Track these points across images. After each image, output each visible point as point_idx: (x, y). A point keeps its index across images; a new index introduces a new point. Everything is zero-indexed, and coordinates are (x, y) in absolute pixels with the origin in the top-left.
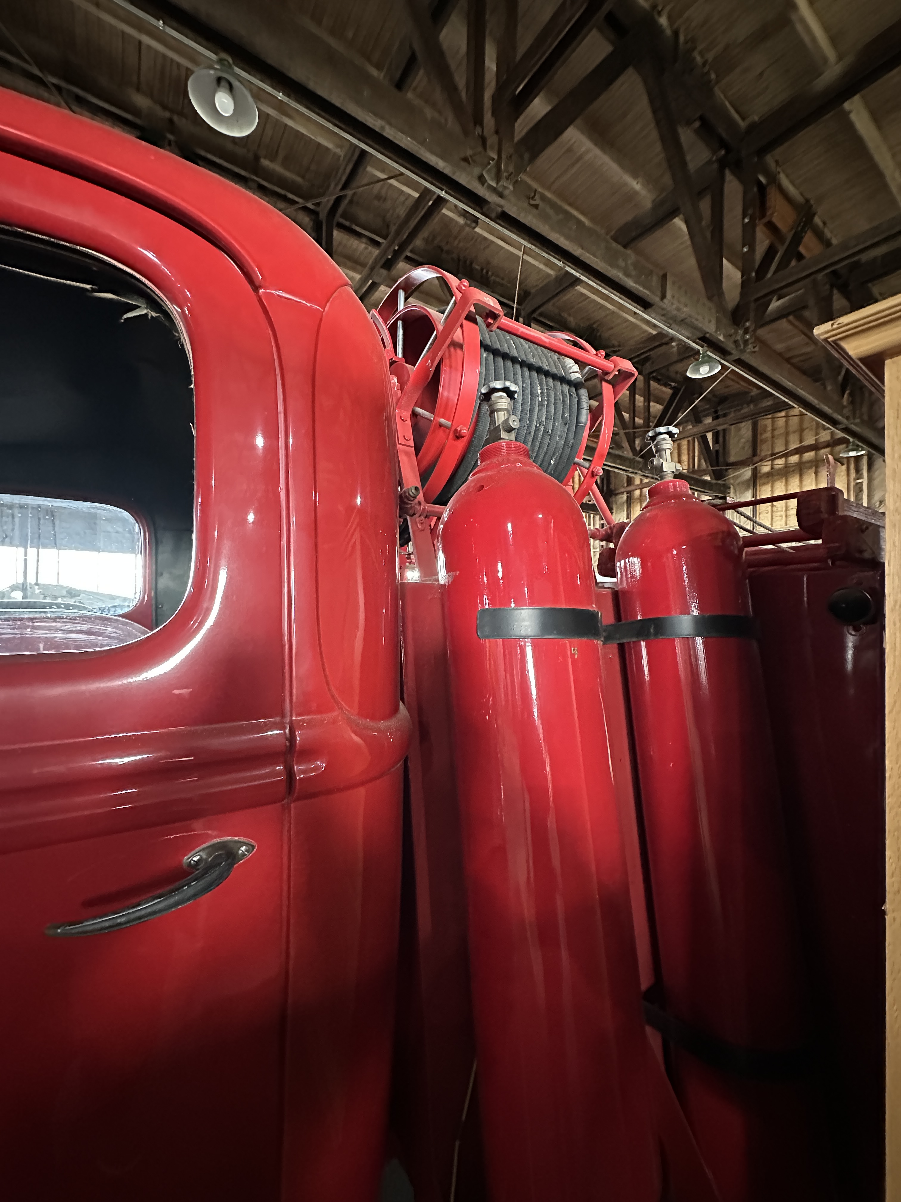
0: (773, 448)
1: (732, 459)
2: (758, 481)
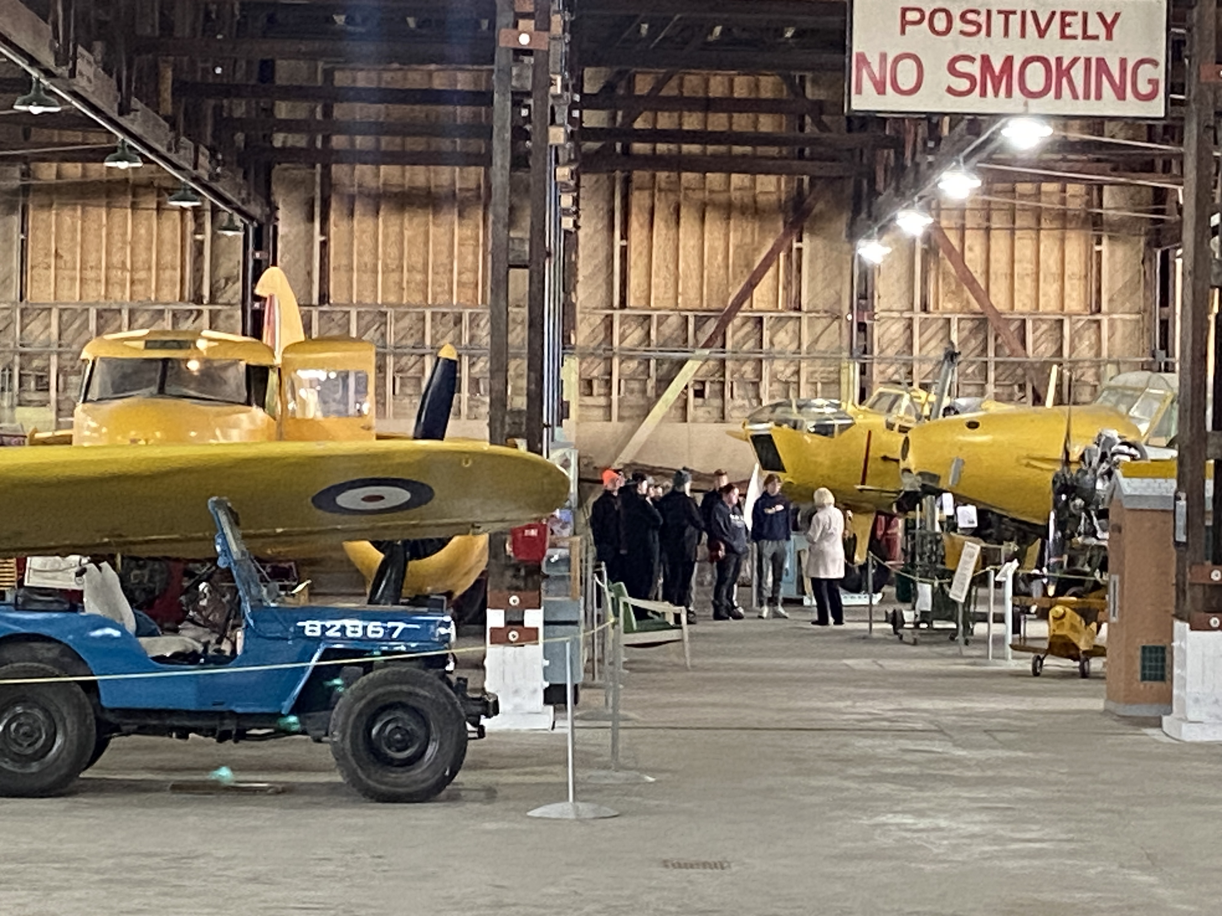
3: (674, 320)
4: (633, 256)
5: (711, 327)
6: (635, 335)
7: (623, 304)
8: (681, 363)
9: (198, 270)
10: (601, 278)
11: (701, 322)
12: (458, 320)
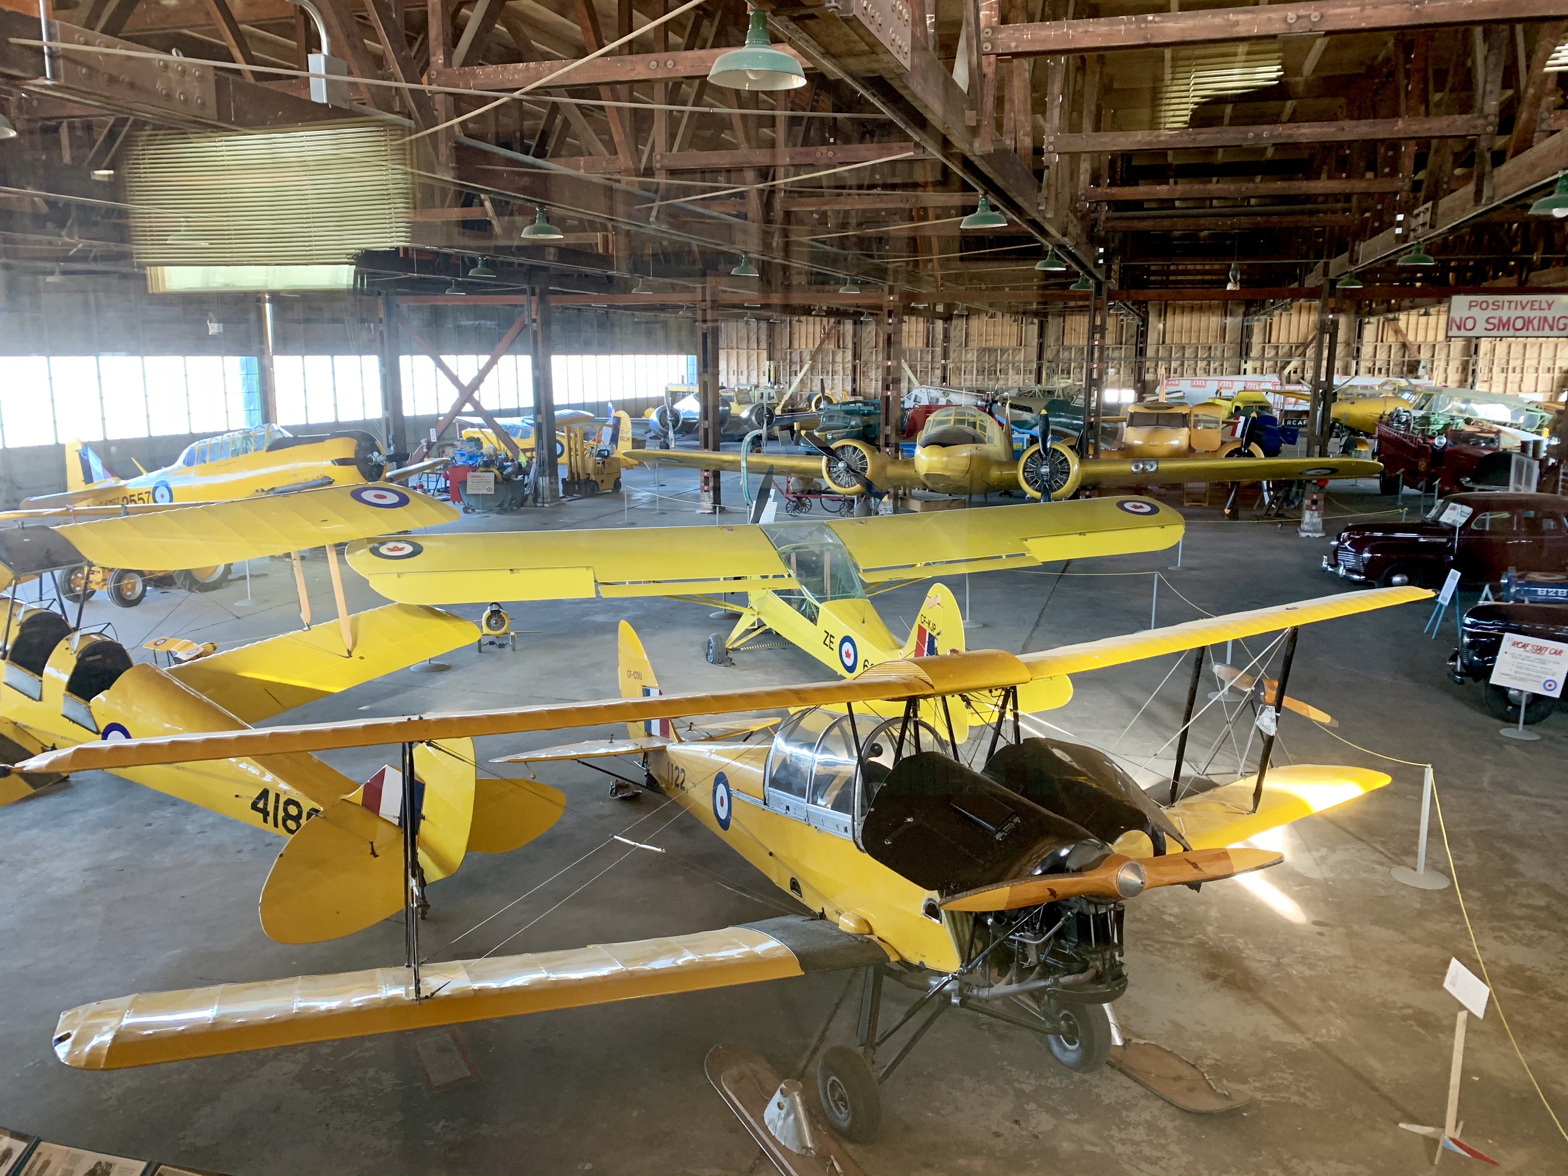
3: (1287, 347)
4: (1274, 326)
5: (1301, 350)
6: (1272, 353)
7: (1269, 342)
8: (1289, 363)
9: (1121, 334)
10: (1262, 333)
11: (1297, 347)
12: (1210, 348)
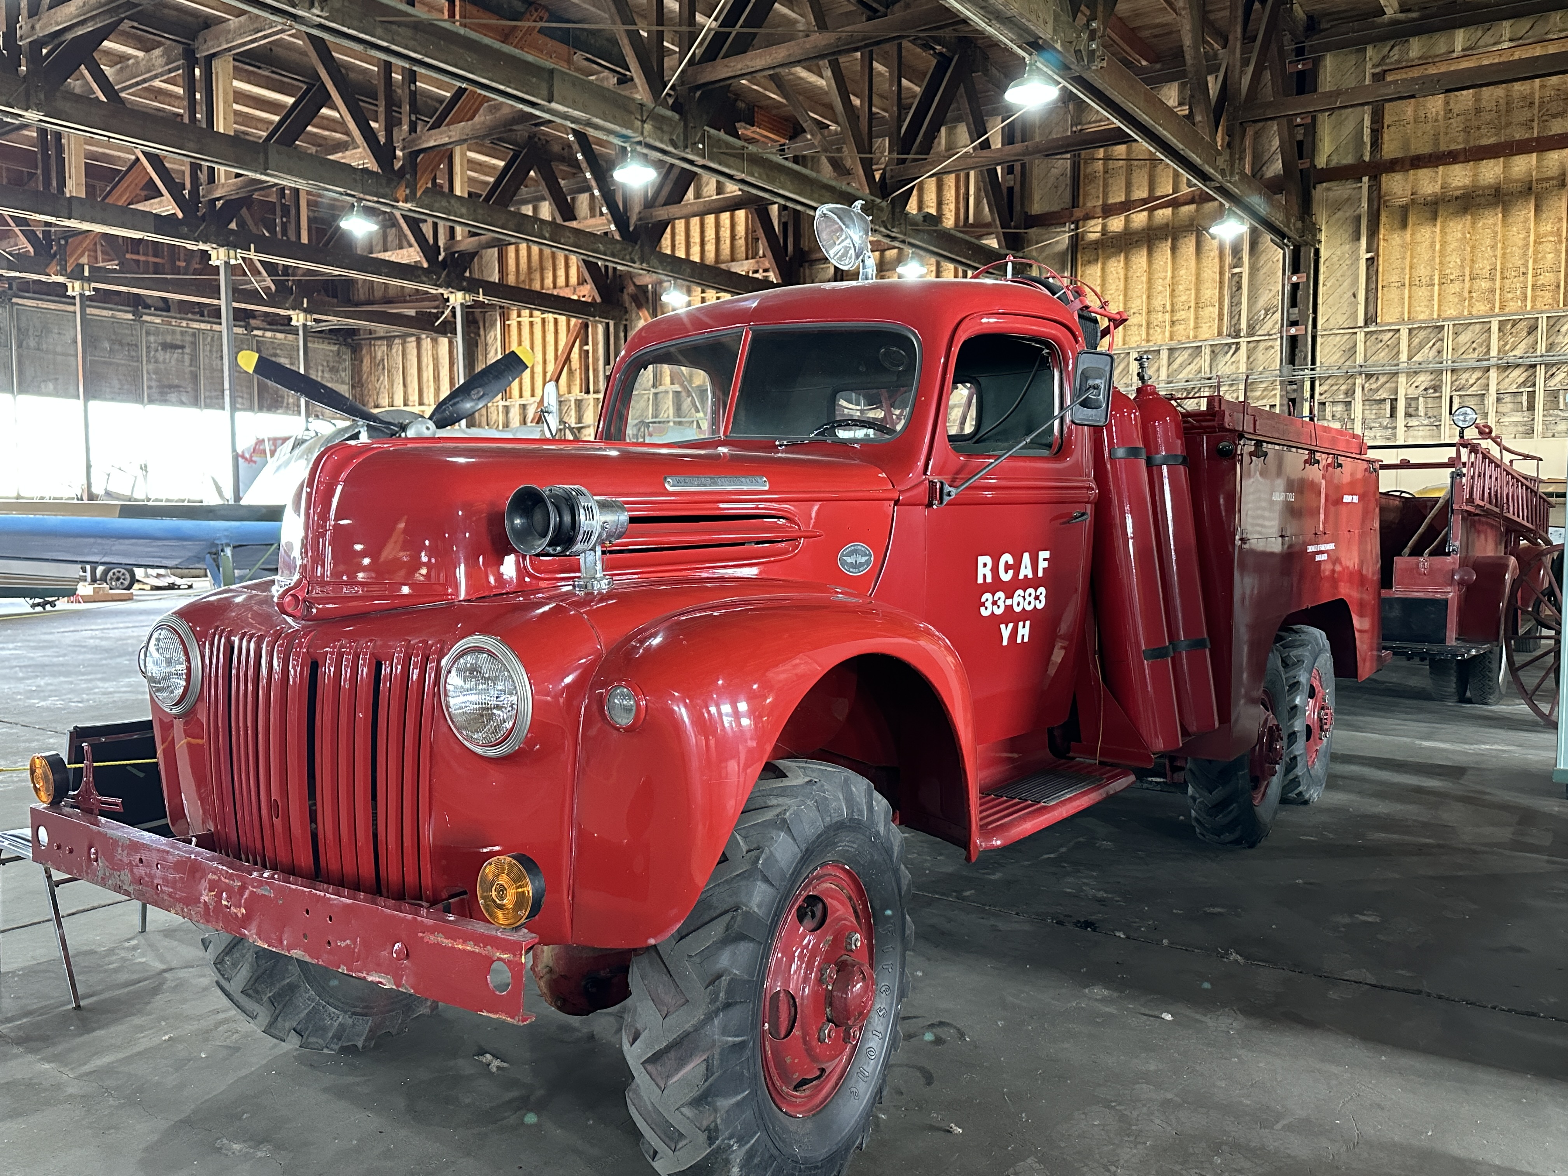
0: (1106, 195)
1: (1037, 208)
2: (1079, 256)
9: (1235, 304)
12: (1533, 329)
